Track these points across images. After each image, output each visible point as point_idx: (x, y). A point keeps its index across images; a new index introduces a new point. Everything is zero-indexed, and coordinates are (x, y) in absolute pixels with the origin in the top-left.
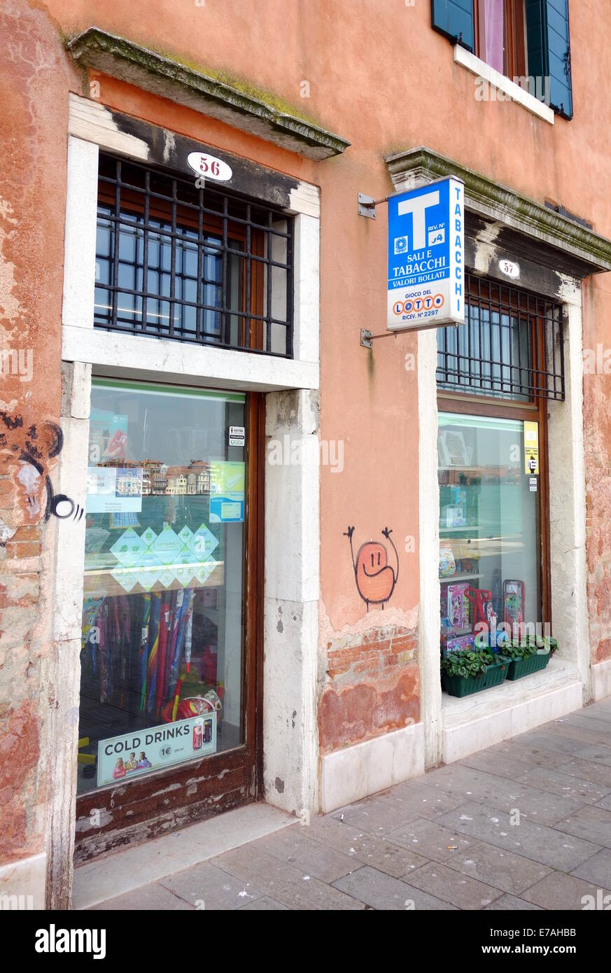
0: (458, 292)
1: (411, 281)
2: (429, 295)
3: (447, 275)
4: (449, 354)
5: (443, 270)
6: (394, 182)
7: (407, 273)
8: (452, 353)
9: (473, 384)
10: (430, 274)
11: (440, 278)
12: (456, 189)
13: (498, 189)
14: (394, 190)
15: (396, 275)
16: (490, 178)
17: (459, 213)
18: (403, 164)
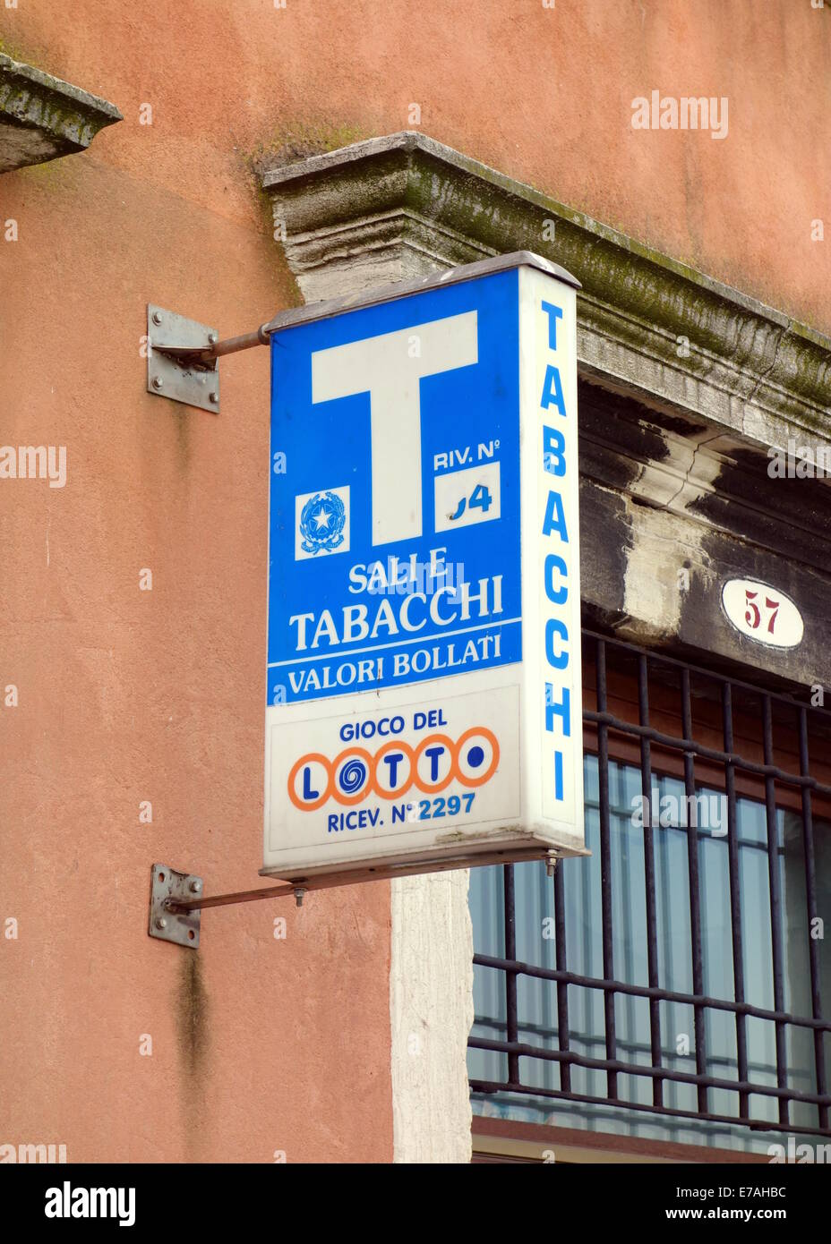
0: (558, 720)
1: (362, 671)
2: (438, 730)
3: (512, 651)
4: (523, 969)
5: (493, 632)
6: (295, 265)
7: (348, 638)
8: (536, 963)
9: (623, 1095)
10: (443, 644)
11: (482, 665)
12: (546, 306)
13: (714, 300)
14: (294, 298)
15: (301, 646)
16: (681, 258)
17: (559, 401)
18: (333, 196)
